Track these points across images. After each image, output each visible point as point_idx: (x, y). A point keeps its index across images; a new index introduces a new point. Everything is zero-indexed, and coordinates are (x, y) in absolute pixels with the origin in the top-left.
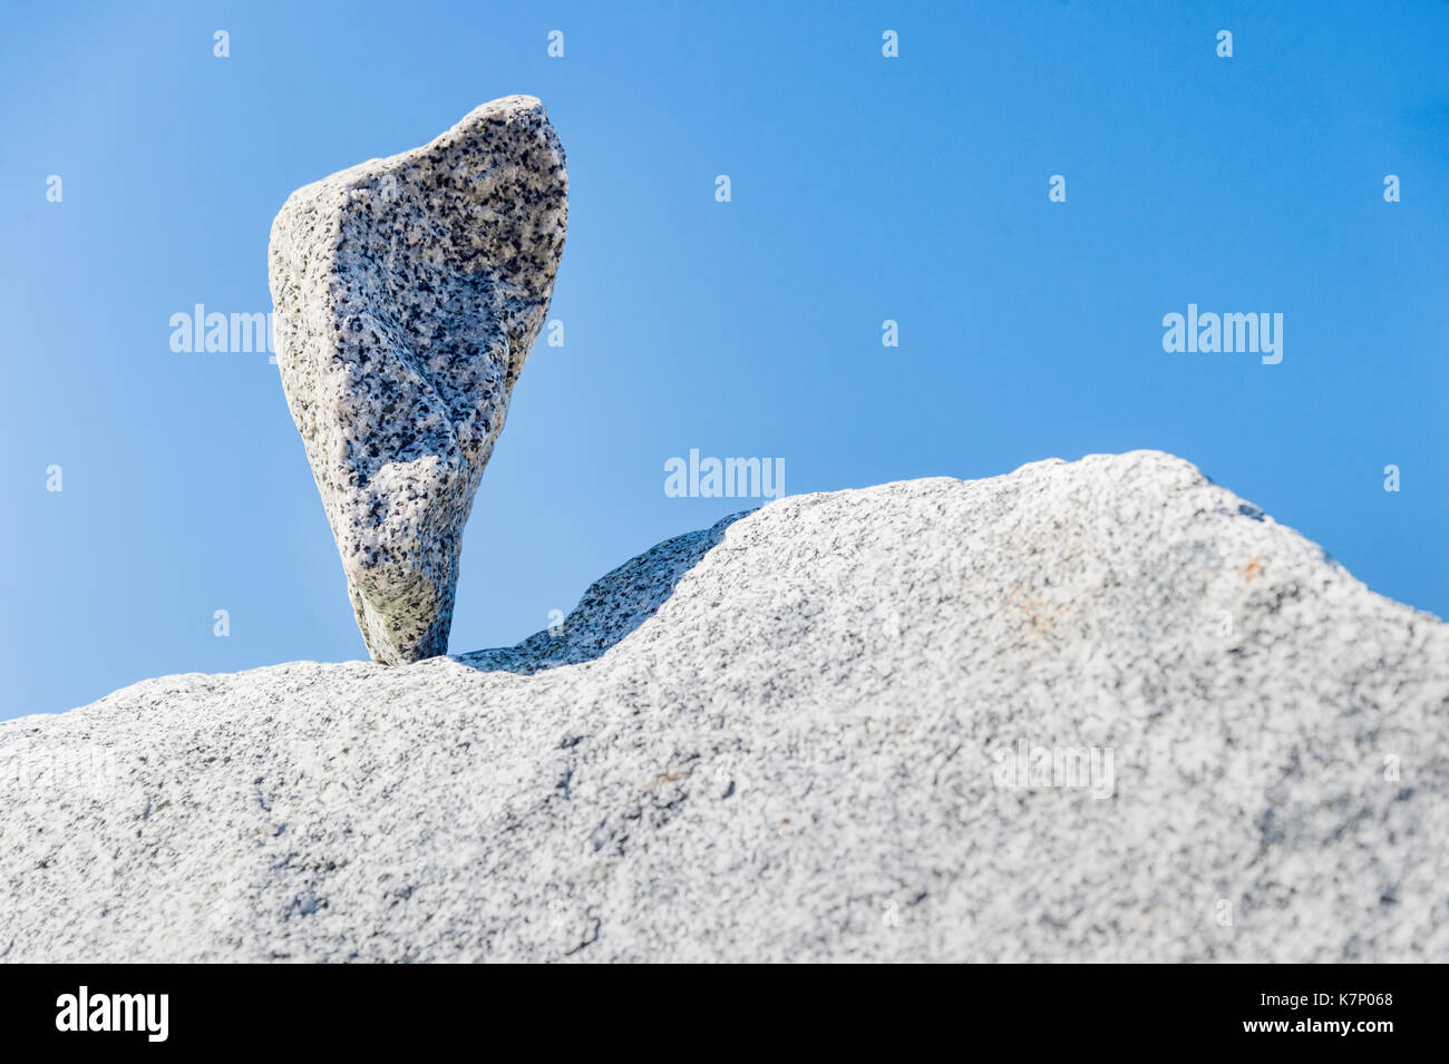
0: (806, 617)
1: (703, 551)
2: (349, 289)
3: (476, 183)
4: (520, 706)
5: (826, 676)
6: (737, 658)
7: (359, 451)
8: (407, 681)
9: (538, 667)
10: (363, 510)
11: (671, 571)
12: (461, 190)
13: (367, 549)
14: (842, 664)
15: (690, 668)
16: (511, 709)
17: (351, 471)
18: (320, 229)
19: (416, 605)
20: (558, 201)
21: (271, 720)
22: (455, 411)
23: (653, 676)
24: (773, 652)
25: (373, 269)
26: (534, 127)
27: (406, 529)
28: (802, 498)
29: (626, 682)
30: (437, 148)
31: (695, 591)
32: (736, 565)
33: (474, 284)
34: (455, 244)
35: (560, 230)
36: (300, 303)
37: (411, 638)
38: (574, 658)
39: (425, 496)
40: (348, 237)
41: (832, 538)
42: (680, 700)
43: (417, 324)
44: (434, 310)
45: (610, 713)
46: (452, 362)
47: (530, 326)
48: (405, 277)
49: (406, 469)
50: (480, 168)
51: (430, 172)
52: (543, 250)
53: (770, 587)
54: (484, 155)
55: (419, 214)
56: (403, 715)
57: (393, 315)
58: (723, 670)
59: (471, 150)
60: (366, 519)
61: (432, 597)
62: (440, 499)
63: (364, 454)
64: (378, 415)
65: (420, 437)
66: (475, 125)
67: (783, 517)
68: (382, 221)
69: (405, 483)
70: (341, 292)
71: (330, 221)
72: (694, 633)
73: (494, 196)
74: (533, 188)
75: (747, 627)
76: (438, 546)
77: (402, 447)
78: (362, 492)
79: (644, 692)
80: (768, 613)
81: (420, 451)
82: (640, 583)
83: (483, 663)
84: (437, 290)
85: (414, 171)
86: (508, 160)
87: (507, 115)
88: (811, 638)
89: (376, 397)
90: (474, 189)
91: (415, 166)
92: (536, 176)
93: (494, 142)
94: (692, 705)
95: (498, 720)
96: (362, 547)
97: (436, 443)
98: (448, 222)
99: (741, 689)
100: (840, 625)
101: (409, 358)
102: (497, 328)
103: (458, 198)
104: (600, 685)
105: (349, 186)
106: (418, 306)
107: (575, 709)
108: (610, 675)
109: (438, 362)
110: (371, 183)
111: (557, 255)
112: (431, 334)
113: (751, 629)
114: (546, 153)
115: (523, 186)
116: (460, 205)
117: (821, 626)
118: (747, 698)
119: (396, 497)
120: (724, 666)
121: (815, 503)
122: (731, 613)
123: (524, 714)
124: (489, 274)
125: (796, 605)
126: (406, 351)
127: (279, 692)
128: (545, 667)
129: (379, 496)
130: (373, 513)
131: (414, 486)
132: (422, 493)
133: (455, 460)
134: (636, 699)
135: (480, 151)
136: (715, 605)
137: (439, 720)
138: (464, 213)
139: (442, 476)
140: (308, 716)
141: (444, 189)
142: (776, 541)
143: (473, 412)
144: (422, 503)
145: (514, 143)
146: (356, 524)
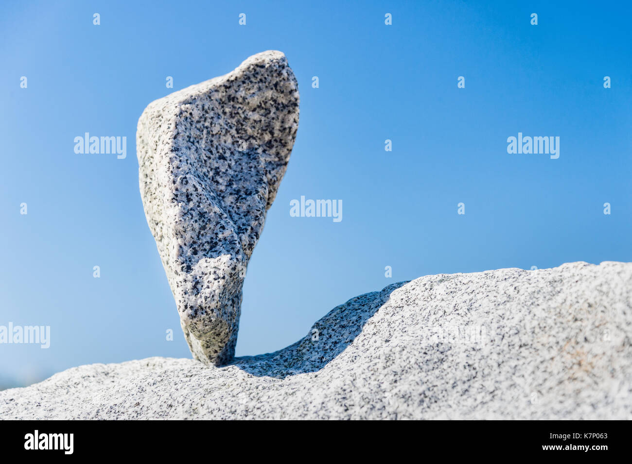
0: (442, 353)
1: (378, 307)
2: (180, 161)
3: (249, 100)
4: (278, 402)
5: (455, 390)
6: (403, 377)
7: (187, 251)
8: (216, 383)
9: (288, 374)
10: (189, 285)
11: (360, 317)
12: (241, 103)
13: (191, 307)
14: (464, 382)
15: (376, 382)
16: (274, 404)
17: (182, 263)
18: (165, 127)
19: (218, 335)
20: (294, 109)
21: (138, 404)
22: (239, 228)
23: (355, 386)
24: (424, 374)
25: (193, 148)
26: (281, 69)
27: (213, 296)
28: (434, 277)
29: (340, 391)
30: (228, 81)
31: (375, 331)
32: (397, 317)
33: (248, 155)
34: (238, 133)
35: (295, 125)
36: (153, 166)
37: (216, 352)
38: (307, 368)
39: (224, 278)
40: (180, 131)
41: (453, 304)
42: (371, 403)
43: (218, 178)
44: (227, 170)
45: (331, 410)
46: (237, 200)
47: (279, 178)
48: (211, 152)
49: (213, 262)
50: (252, 91)
51: (224, 94)
52: (286, 136)
53: (420, 333)
54: (253, 84)
55: (219, 116)
56: (213, 406)
57: (204, 174)
58: (395, 384)
59: (247, 81)
60: (190, 291)
61: (227, 330)
62: (232, 278)
63: (189, 253)
64: (197, 231)
65: (220, 243)
66: (249, 68)
67: (424, 289)
68: (198, 122)
69: (212, 270)
70: (176, 163)
71: (170, 122)
72: (377, 360)
73: (260, 107)
74: (280, 102)
75: (408, 358)
76: (230, 302)
77: (211, 249)
78: (189, 275)
79: (350, 397)
80: (420, 350)
81: (220, 252)
82: (342, 323)
83: (256, 370)
84: (228, 159)
85: (216, 94)
86: (267, 87)
87: (266, 62)
88: (445, 365)
89: (196, 221)
90: (248, 103)
91: (217, 91)
92: (282, 95)
93: (259, 77)
94: (378, 406)
95: (267, 411)
96: (189, 307)
97: (229, 247)
98: (234, 121)
99: (407, 396)
100: (462, 359)
101: (214, 198)
102: (261, 180)
103: (240, 108)
104: (325, 392)
105: (180, 103)
106: (218, 168)
107: (311, 407)
108: (331, 385)
109: (230, 200)
110: (191, 101)
111: (294, 138)
112: (225, 184)
113: (410, 359)
114: (287, 83)
115: (275, 101)
116: (240, 111)
117: (450, 358)
118: (410, 402)
119: (207, 278)
120: (396, 381)
121: (441, 281)
122: (398, 349)
123: (282, 408)
124: (256, 149)
125: (435, 345)
126: (212, 194)
127: (143, 385)
128: (291, 374)
129: (198, 277)
130: (195, 287)
131: (217, 272)
132: (222, 276)
133: (240, 257)
134: (346, 401)
135: (251, 82)
136: (387, 341)
137: (233, 410)
138: (243, 116)
139: (233, 266)
140: (159, 403)
141: (232, 103)
142: (421, 303)
143: (249, 228)
144: (222, 282)
145: (270, 78)
146: (185, 293)
